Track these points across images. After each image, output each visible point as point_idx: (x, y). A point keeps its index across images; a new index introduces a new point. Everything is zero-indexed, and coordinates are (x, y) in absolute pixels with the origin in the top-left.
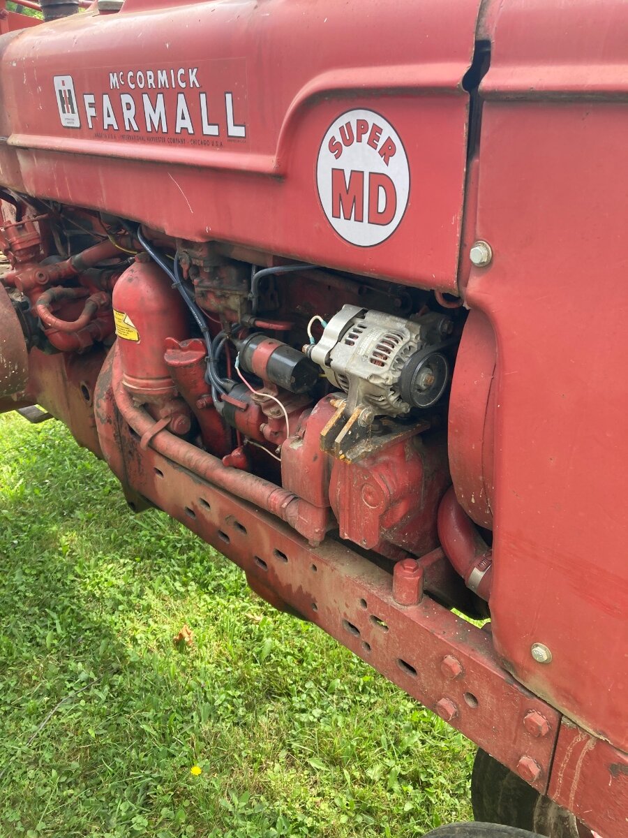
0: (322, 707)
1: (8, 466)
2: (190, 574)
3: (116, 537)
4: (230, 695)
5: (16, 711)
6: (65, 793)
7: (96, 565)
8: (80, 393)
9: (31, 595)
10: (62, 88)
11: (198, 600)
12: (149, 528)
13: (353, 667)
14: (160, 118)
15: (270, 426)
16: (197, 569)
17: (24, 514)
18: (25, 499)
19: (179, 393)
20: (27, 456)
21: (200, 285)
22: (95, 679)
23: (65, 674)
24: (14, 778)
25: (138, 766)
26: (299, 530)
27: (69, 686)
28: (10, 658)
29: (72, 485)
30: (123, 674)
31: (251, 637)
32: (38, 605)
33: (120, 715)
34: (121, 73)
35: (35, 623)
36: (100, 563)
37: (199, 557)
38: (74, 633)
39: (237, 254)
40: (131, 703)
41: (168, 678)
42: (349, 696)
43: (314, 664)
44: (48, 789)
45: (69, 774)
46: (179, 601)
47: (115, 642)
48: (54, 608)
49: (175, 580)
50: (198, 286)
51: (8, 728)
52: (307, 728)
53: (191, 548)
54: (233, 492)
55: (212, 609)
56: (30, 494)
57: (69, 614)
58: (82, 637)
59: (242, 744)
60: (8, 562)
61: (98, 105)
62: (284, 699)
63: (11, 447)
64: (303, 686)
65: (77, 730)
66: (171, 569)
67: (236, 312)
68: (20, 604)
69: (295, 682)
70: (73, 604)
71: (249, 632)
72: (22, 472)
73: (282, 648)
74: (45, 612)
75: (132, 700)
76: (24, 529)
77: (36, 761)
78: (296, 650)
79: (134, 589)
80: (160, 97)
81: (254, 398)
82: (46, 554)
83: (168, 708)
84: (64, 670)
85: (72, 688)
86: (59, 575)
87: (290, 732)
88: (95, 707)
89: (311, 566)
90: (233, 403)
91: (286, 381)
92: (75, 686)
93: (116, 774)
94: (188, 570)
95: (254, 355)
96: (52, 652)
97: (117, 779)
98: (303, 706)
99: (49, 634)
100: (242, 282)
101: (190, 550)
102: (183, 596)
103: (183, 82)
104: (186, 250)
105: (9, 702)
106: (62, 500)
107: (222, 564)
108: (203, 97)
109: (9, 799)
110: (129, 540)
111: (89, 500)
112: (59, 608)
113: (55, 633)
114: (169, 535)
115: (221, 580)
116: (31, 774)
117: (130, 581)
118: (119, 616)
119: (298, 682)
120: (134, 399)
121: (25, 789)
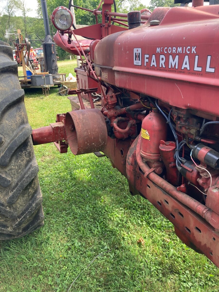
0: (192, 282)
1: (86, 169)
2: (144, 218)
3: (119, 200)
4: (156, 268)
5: (84, 254)
6: (98, 289)
7: (112, 208)
8: (120, 152)
9: (91, 215)
10: (137, 52)
11: (146, 229)
12: (130, 198)
13: (206, 269)
14: (176, 63)
15: (202, 180)
16: (146, 217)
17: (91, 186)
18: (91, 181)
19: (162, 160)
20: (93, 166)
21: (180, 124)
22: (110, 249)
23: (100, 245)
24: (82, 278)
25: (123, 286)
26: (211, 224)
27: (101, 250)
28: (83, 235)
29: (106, 179)
30: (119, 250)
31: (165, 247)
32: (93, 219)
33: (117, 265)
34: (162, 48)
35: (92, 224)
36: (114, 208)
37: (147, 212)
38: (104, 231)
39: (199, 114)
40: (121, 262)
41: (135, 256)
42: (203, 280)
43: (190, 264)
44: (93, 285)
45: (100, 282)
46: (139, 227)
47: (117, 238)
48: (98, 221)
49: (138, 219)
50: (179, 124)
51: (82, 260)
52: (186, 289)
53: (144, 208)
54: (180, 201)
55: (151, 233)
56: (93, 180)
57: (103, 224)
58: (106, 233)
59: (160, 289)
60: (85, 202)
61: (150, 59)
62: (177, 275)
63: (88, 163)
64: (185, 272)
65: (103, 266)
66: (137, 215)
67: (193, 135)
68: (87, 217)
69: (182, 269)
70: (104, 220)
71: (164, 244)
72: (91, 171)
73: (177, 254)
74: (95, 222)
75: (122, 261)
76: (90, 191)
77: (89, 274)
78: (182, 256)
79: (124, 220)
80: (177, 57)
81: (196, 168)
82: (96, 201)
83: (134, 267)
84: (100, 243)
85: (102, 251)
86: (100, 210)
87: (179, 289)
88: (109, 260)
89: (213, 238)
90: (186, 168)
91: (213, 165)
92: (103, 250)
93: (115, 287)
94: (143, 216)
95: (199, 152)
96: (96, 236)
97: (115, 289)
98: (185, 280)
99: (96, 230)
100: (198, 124)
101: (144, 209)
102: (141, 226)
103: (188, 51)
104: (177, 111)
105: (82, 250)
106: (103, 183)
107: (155, 217)
108: (197, 57)
109: (80, 285)
110: (123, 201)
111: (111, 185)
112: (100, 221)
113: (98, 230)
114: (137, 202)
115: (155, 223)
116: (88, 278)
117: (123, 216)
118: (119, 228)
119: (183, 269)
120: (143, 159)
121: (85, 283)
